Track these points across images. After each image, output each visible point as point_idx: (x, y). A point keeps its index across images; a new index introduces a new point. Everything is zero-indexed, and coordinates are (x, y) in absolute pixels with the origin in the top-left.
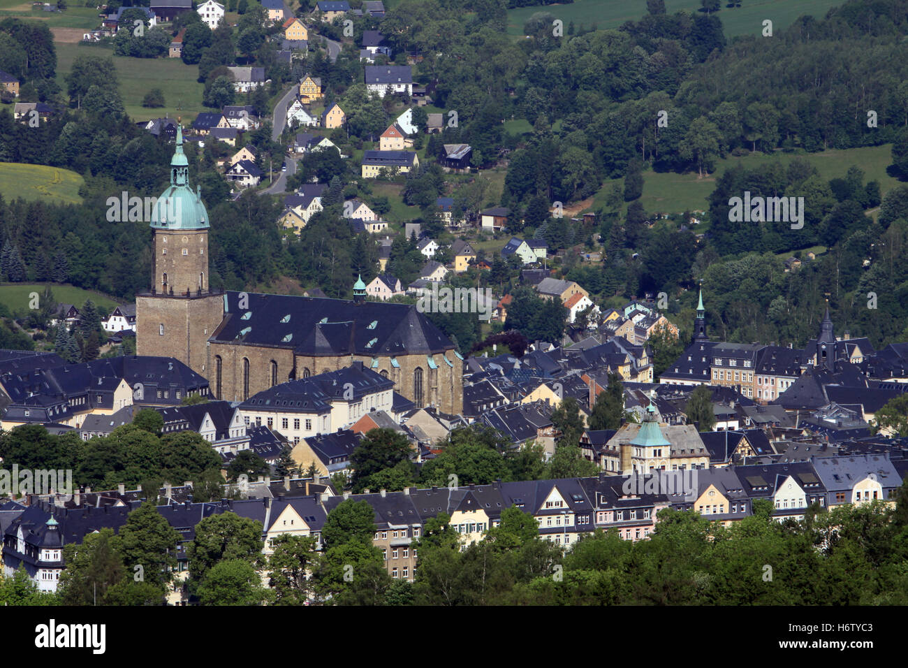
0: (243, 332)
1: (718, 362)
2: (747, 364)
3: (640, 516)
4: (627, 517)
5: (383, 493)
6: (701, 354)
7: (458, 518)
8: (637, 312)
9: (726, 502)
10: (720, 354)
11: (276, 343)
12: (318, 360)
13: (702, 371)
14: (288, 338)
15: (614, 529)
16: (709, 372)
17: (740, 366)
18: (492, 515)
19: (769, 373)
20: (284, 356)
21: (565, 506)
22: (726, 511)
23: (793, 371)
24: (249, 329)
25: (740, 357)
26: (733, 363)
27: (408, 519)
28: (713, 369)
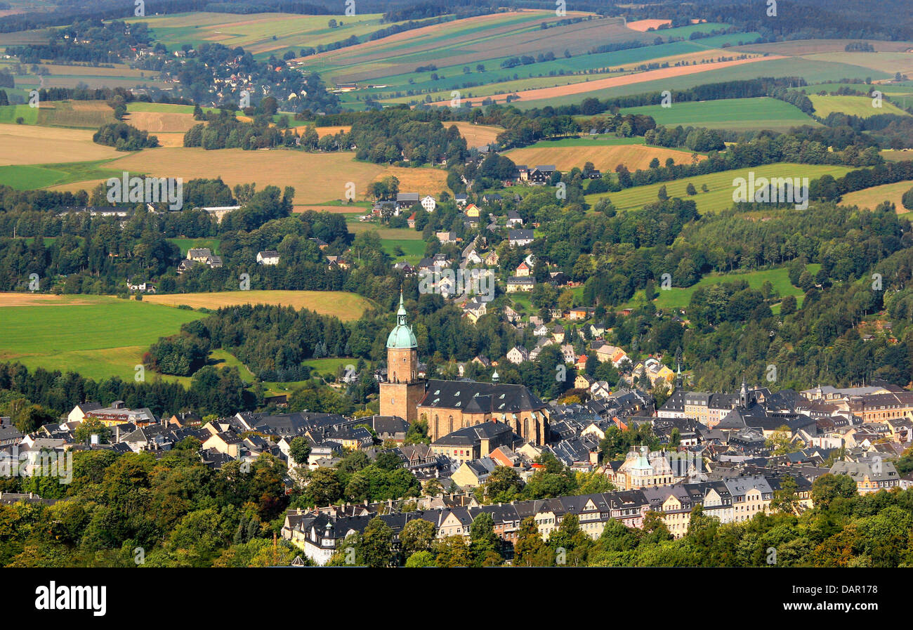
0: (435, 401)
1: (688, 402)
2: (704, 403)
3: (634, 512)
4: (627, 513)
5: (500, 504)
6: (680, 398)
7: (539, 517)
8: (652, 363)
9: (679, 504)
10: (689, 398)
11: (452, 406)
12: (474, 416)
13: (680, 408)
14: (459, 404)
15: (621, 520)
16: (683, 407)
17: (700, 404)
18: (557, 515)
19: (715, 408)
20: (456, 413)
21: (595, 508)
22: (679, 508)
23: (727, 406)
24: (438, 400)
25: (700, 399)
26: (696, 402)
27: (513, 518)
28: (686, 406)
